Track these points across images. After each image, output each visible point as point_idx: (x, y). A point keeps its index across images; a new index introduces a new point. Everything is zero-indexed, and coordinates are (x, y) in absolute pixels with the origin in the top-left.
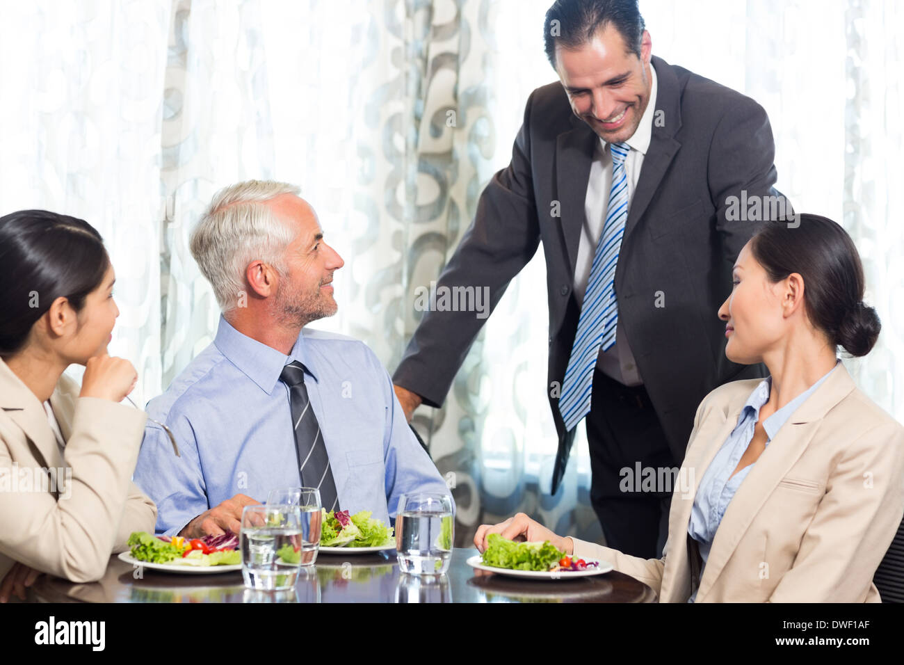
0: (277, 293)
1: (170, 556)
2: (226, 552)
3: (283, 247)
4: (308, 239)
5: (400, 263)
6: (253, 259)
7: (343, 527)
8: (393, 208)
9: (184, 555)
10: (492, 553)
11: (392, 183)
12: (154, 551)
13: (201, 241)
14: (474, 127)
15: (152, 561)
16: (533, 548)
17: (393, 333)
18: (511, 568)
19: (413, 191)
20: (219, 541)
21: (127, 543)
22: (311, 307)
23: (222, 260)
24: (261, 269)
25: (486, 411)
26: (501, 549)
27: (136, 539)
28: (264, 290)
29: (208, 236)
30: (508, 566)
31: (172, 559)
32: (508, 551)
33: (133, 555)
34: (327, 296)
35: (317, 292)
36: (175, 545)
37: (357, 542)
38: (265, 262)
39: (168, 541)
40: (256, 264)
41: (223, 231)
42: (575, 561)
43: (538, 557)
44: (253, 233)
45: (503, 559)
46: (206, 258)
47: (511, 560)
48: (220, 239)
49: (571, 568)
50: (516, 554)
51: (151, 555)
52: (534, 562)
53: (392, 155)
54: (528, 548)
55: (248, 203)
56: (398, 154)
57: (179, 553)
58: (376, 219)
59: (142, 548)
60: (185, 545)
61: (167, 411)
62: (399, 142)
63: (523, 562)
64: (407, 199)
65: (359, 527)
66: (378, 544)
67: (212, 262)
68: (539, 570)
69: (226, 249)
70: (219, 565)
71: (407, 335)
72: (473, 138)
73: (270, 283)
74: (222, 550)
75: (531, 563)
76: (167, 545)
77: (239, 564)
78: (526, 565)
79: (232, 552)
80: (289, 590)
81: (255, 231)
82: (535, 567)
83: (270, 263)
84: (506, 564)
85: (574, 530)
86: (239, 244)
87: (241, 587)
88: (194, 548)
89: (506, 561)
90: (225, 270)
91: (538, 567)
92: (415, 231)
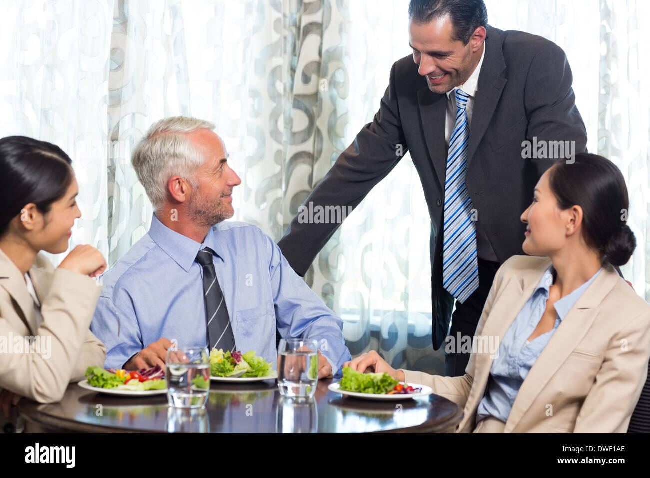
0: (190, 200)
1: (116, 383)
2: (155, 381)
3: (196, 168)
4: (215, 162)
5: (280, 173)
6: (174, 175)
7: (238, 363)
8: (275, 134)
9: (126, 383)
10: (346, 381)
11: (275, 116)
12: (104, 380)
13: (139, 158)
14: (334, 76)
15: (103, 387)
16: (376, 377)
17: (276, 224)
18: (360, 392)
19: (290, 122)
20: (150, 374)
21: (85, 375)
22: (215, 212)
23: (153, 173)
24: (179, 182)
25: (341, 279)
26: (353, 379)
27: (91, 372)
28: (181, 197)
29: (143, 155)
30: (358, 391)
31: (117, 386)
32: (357, 380)
33: (89, 383)
34: (226, 204)
35: (219, 202)
36: (119, 375)
37: (248, 374)
38: (182, 177)
39: (114, 373)
40: (175, 178)
41: (154, 152)
42: (406, 387)
43: (379, 384)
44: (175, 156)
45: (354, 385)
46: (141, 170)
47: (360, 386)
48: (152, 158)
49: (403, 392)
50: (363, 382)
51: (102, 383)
52: (376, 388)
53: (275, 96)
54: (372, 378)
55: (174, 134)
56: (279, 96)
57: (122, 381)
58: (263, 142)
59: (95, 378)
60: (126, 376)
61: (114, 285)
62: (280, 87)
63: (368, 388)
64: (285, 128)
65: (249, 363)
66: (263, 375)
67: (145, 174)
68: (380, 394)
69: (155, 165)
70: (151, 390)
71: (285, 225)
72: (333, 84)
73: (185, 193)
74: (153, 379)
75: (374, 388)
76: (113, 375)
77: (165, 389)
78: (371, 390)
79: (160, 381)
80: (201, 408)
81: (177, 155)
82: (378, 391)
83: (186, 178)
84: (356, 389)
85: (405, 365)
86: (164, 163)
87: (166, 406)
88: (133, 378)
89: (357, 387)
90: (153, 179)
91: (379, 392)
92: (292, 151)
